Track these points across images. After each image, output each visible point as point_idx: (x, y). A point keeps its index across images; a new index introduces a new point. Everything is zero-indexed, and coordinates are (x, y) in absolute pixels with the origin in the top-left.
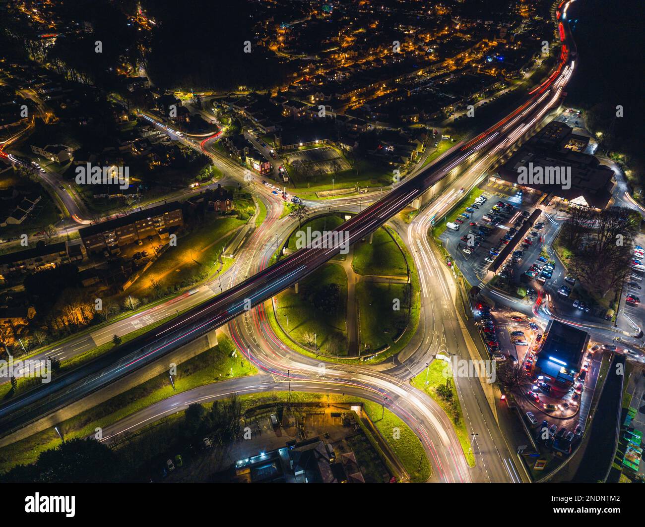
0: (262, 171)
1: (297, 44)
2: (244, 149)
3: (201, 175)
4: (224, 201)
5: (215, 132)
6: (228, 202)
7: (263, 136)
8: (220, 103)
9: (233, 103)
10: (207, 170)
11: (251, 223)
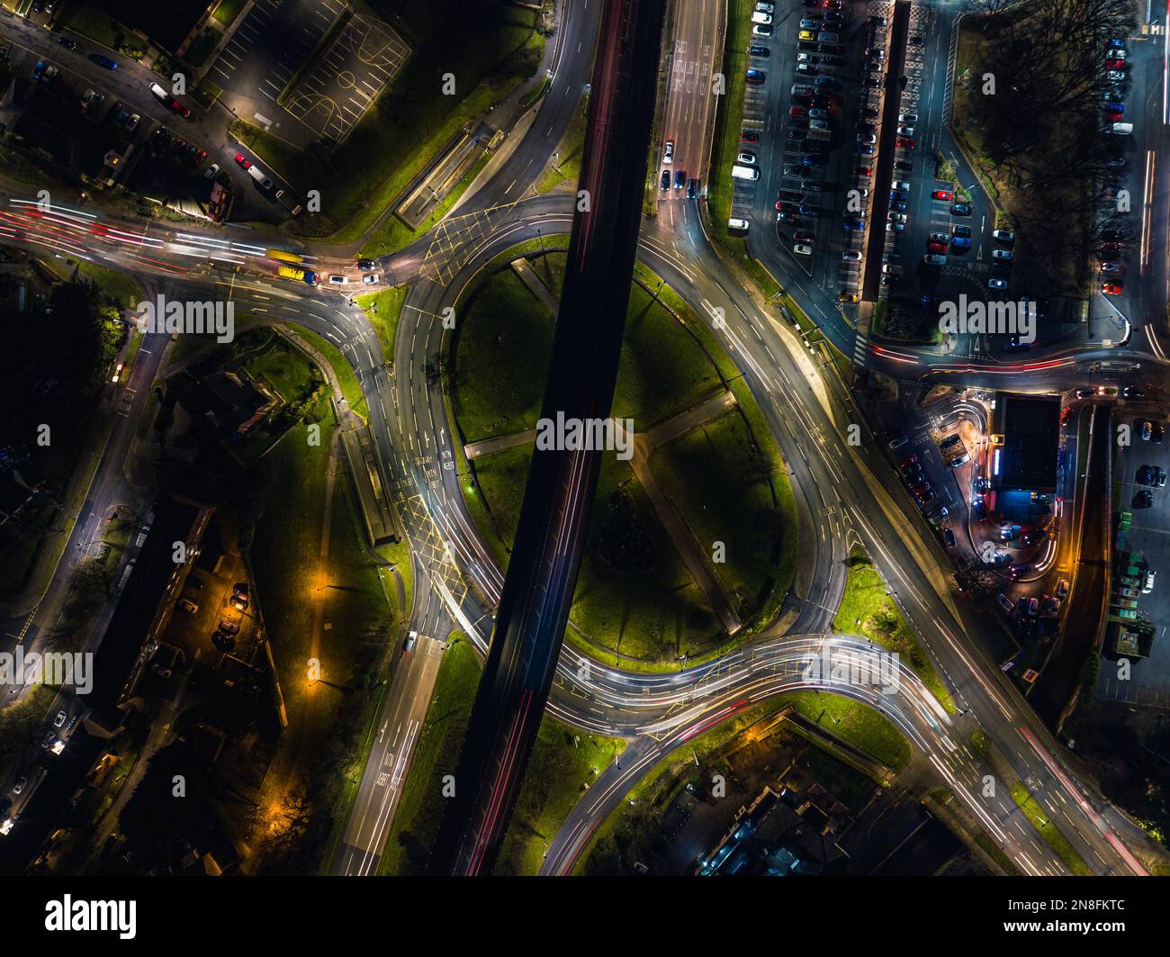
11: (343, 416)
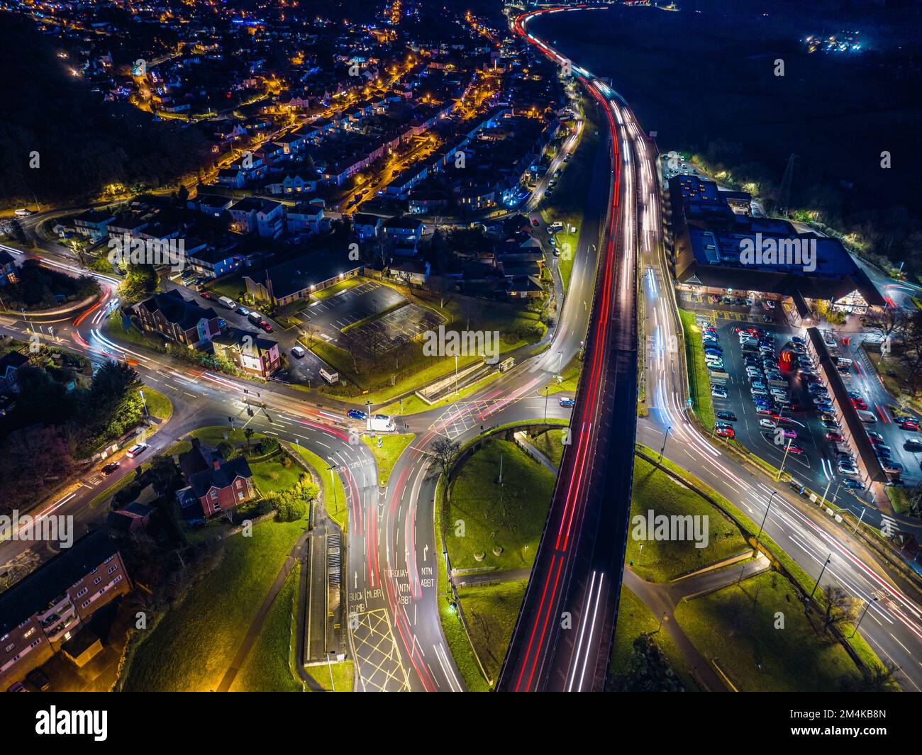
0: (265, 369)
1: (187, 95)
2: (199, 326)
3: (119, 420)
4: (231, 483)
5: (96, 296)
6: (238, 484)
7: (213, 282)
8: (73, 226)
9: (106, 222)
10: (132, 404)
11: (318, 522)
